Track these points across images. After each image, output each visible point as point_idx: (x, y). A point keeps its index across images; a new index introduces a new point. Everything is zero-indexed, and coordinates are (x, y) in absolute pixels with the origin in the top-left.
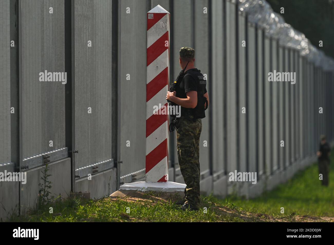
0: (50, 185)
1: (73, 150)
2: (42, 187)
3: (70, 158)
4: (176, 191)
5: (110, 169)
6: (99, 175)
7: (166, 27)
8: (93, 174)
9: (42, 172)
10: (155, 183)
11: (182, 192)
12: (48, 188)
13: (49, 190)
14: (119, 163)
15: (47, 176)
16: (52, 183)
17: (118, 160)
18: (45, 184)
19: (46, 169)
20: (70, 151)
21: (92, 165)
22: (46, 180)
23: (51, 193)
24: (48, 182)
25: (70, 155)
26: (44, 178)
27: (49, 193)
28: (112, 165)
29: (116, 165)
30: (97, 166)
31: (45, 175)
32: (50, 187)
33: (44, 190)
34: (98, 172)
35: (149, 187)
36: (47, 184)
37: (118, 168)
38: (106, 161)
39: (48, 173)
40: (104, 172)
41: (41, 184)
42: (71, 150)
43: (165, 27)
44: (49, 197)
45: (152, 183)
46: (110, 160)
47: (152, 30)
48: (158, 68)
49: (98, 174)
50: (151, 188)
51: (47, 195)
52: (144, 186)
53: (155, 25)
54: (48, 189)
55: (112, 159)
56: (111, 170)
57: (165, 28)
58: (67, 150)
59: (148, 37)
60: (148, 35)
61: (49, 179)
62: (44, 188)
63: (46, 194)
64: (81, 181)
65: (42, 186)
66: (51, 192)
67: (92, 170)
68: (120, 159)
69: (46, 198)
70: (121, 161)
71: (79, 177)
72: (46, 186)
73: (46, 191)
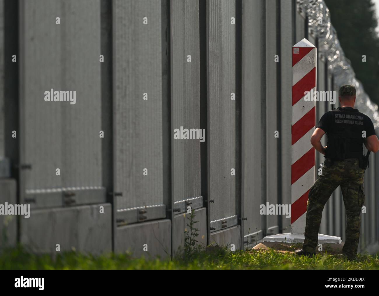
0: (196, 233)
1: (208, 199)
2: (188, 235)
3: (205, 208)
4: (326, 243)
5: (234, 226)
6: (228, 231)
7: (314, 63)
8: (222, 229)
9: (188, 219)
10: (301, 234)
11: (332, 243)
12: (194, 235)
13: (196, 238)
14: (243, 220)
15: (193, 223)
16: (199, 230)
17: (242, 217)
18: (191, 231)
19: (192, 215)
20: (205, 201)
21: (221, 219)
22: (192, 227)
23: (198, 242)
24: (194, 229)
25: (206, 205)
26: (190, 225)
27: (195, 241)
28: (236, 221)
29: (239, 223)
30: (226, 221)
31: (192, 222)
32: (196, 235)
33: (191, 238)
34: (227, 227)
35: (295, 238)
36: (193, 231)
37: (242, 225)
38: (231, 217)
39: (195, 219)
40: (231, 228)
41: (187, 232)
42: (207, 199)
43: (312, 62)
44: (196, 246)
45: (298, 234)
46: (235, 216)
47: (298, 65)
48: (304, 108)
49: (226, 230)
50: (298, 239)
51: (193, 244)
52: (290, 238)
53: (301, 60)
54: (194, 237)
55: (236, 215)
56: (236, 227)
57: (312, 64)
58: (202, 199)
59: (293, 74)
60: (293, 71)
61: (195, 226)
62: (190, 236)
63: (193, 242)
64: (215, 235)
65: (188, 233)
66: (197, 240)
67: (221, 224)
68: (244, 215)
69: (192, 247)
70: (245, 217)
71: (215, 230)
72: (192, 233)
73: (193, 239)
